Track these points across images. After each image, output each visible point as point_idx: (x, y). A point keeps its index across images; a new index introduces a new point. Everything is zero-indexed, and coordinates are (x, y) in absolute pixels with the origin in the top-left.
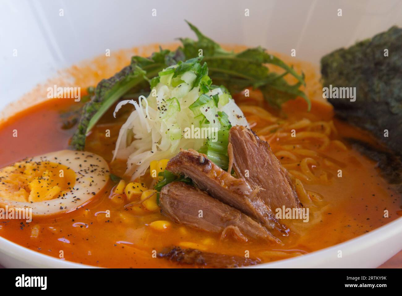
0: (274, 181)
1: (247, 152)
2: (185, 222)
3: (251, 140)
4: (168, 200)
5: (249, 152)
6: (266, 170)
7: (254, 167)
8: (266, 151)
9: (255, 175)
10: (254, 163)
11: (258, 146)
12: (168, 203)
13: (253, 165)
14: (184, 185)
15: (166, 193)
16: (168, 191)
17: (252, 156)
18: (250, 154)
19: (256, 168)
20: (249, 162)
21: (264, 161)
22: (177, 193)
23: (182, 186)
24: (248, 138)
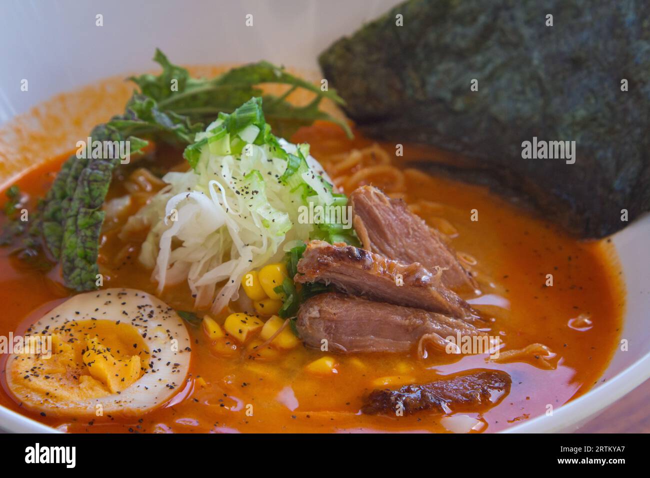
0: (428, 252)
1: (383, 222)
2: (356, 350)
3: (381, 203)
4: (322, 325)
5: (385, 221)
6: (414, 240)
7: (398, 239)
8: (405, 212)
9: (403, 250)
10: (395, 234)
11: (392, 208)
12: (322, 329)
13: (395, 238)
14: (335, 297)
15: (318, 315)
16: (320, 311)
17: (390, 226)
18: (387, 223)
19: (401, 240)
20: (390, 236)
21: (407, 227)
22: (333, 311)
23: (334, 299)
24: (377, 200)
